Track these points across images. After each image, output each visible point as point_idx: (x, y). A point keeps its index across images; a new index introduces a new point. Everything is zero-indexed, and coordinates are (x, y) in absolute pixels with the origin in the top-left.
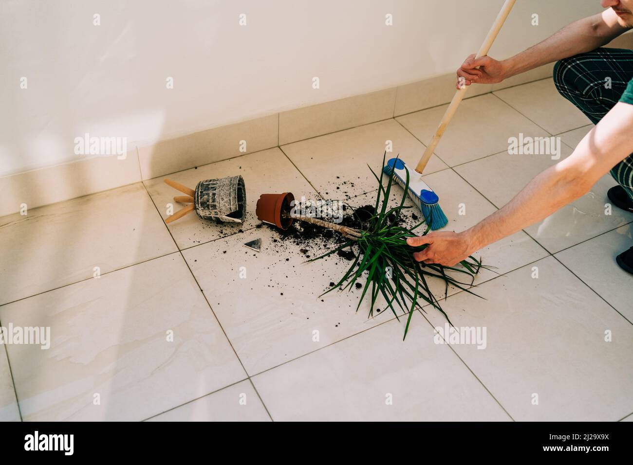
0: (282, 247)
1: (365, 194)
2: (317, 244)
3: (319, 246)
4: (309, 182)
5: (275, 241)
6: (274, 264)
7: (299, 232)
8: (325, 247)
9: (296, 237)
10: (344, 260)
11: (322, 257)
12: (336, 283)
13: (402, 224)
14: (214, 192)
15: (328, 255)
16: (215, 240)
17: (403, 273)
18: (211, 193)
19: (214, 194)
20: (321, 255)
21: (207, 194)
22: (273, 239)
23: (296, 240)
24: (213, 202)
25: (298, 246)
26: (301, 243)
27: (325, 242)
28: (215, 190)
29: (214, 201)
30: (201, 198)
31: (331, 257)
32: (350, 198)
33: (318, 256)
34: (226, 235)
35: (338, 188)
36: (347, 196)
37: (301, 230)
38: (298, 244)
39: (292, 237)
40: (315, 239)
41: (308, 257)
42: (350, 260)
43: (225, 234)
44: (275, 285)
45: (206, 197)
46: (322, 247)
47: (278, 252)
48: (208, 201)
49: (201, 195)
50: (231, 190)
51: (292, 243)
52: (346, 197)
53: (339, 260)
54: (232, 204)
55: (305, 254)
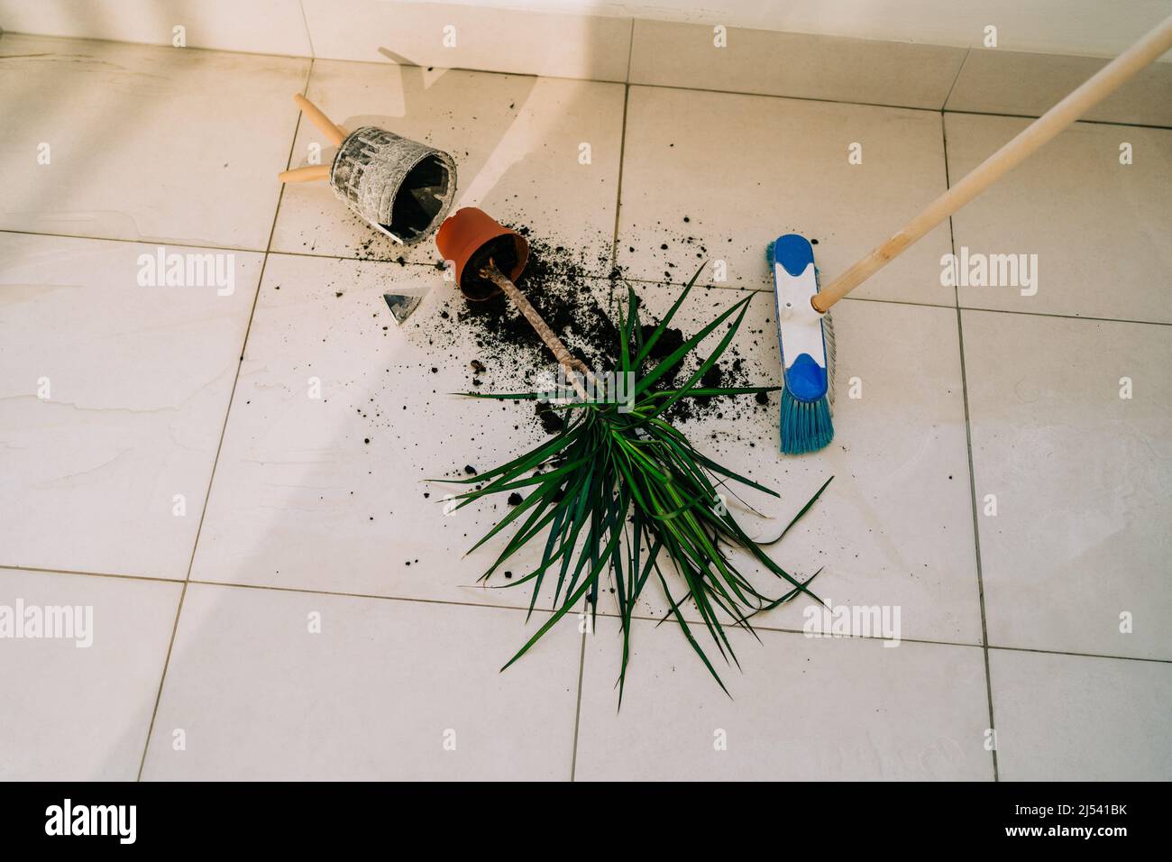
0: (449, 335)
1: (709, 287)
2: (515, 362)
3: (517, 370)
4: (619, 204)
5: (445, 315)
6: (404, 367)
7: (506, 318)
8: (527, 377)
9: (491, 327)
10: (539, 426)
11: (501, 398)
12: (480, 472)
13: (722, 402)
14: (363, 167)
15: (517, 398)
16: (342, 258)
17: (627, 518)
18: (358, 165)
19: (361, 172)
20: (504, 392)
21: (350, 165)
22: (445, 309)
23: (485, 333)
24: (354, 186)
25: (479, 349)
26: (489, 343)
27: (535, 365)
28: (366, 164)
29: (356, 185)
30: (339, 167)
31: (518, 407)
32: (668, 284)
33: (497, 392)
34: (370, 257)
35: (664, 247)
36: (667, 274)
37: (512, 313)
38: (480, 344)
39: (482, 321)
40: (522, 347)
41: (477, 383)
42: (549, 432)
43: (370, 253)
44: (371, 415)
45: (346, 169)
46: (521, 373)
47: (431, 343)
48: (347, 180)
49: (340, 161)
50: (390, 181)
51: (473, 336)
52: (662, 277)
53: (526, 421)
54: (381, 209)
55: (477, 373)
